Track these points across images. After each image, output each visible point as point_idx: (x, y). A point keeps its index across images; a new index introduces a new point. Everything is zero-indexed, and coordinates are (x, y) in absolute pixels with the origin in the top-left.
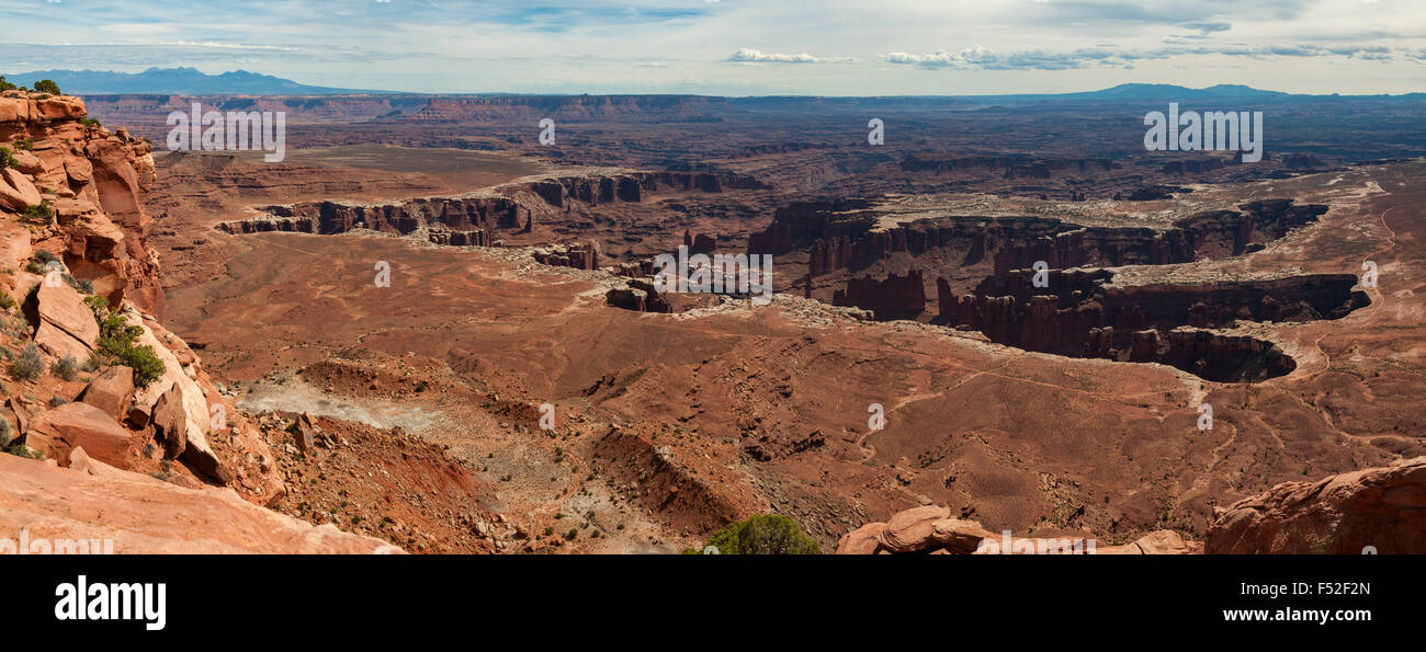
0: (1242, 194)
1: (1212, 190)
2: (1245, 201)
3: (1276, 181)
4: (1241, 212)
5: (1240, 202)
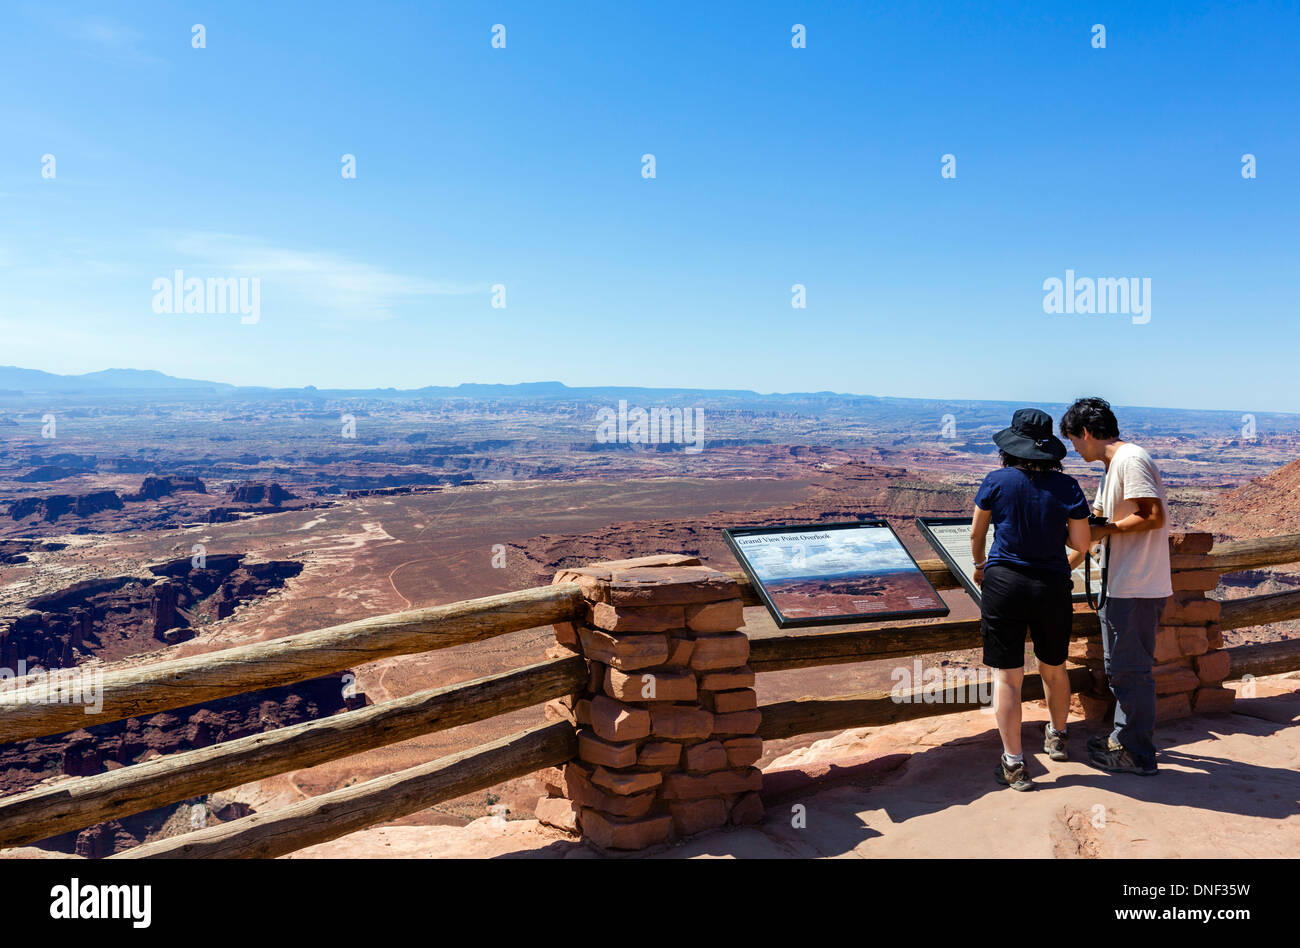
0: (157, 548)
1: (102, 545)
2: (161, 560)
3: (215, 525)
4: (156, 578)
5: (152, 561)
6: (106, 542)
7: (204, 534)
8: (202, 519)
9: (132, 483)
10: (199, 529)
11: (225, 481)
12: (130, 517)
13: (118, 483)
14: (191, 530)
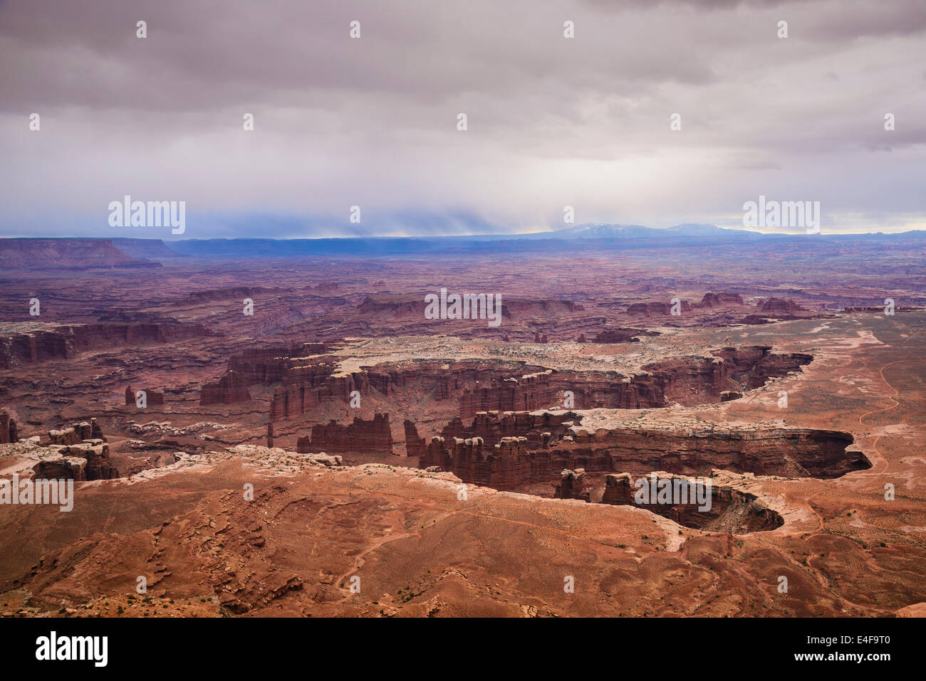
0: (712, 339)
1: (681, 334)
2: (718, 346)
3: (751, 326)
4: (714, 358)
5: (711, 347)
6: (683, 333)
7: (743, 331)
8: (742, 322)
9: (698, 296)
10: (740, 328)
11: (756, 297)
12: (696, 318)
13: (689, 296)
14: (736, 328)
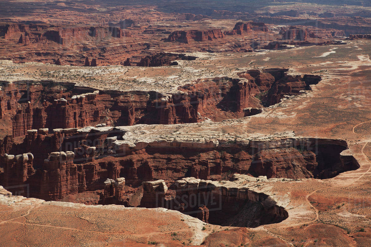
0: (242, 62)
1: (213, 58)
2: (244, 69)
3: (272, 51)
4: (240, 79)
5: (238, 70)
6: (216, 57)
7: (266, 56)
8: (266, 48)
9: (230, 25)
10: (264, 53)
11: (279, 26)
12: (228, 44)
13: (223, 25)
14: (260, 53)
